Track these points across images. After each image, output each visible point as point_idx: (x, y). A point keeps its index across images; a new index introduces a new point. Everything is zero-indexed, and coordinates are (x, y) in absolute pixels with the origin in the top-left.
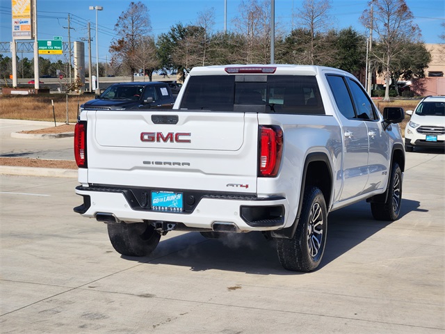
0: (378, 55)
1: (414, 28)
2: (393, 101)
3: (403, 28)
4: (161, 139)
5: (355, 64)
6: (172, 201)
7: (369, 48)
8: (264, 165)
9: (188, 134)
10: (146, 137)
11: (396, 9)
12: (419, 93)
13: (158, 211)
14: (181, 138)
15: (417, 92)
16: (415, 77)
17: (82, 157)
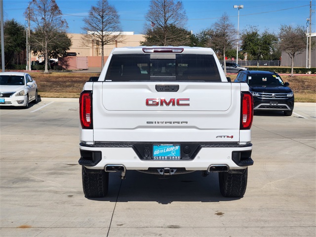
0: (38, 40)
1: (63, 22)
2: (51, 73)
3: (55, 21)
4: (164, 104)
5: (19, 46)
6: (171, 151)
7: (28, 35)
8: (245, 121)
9: (188, 100)
10: (150, 102)
11: (50, 8)
12: (65, 67)
13: (159, 160)
14: (181, 102)
15: (63, 67)
16: (60, 56)
17: (88, 120)
